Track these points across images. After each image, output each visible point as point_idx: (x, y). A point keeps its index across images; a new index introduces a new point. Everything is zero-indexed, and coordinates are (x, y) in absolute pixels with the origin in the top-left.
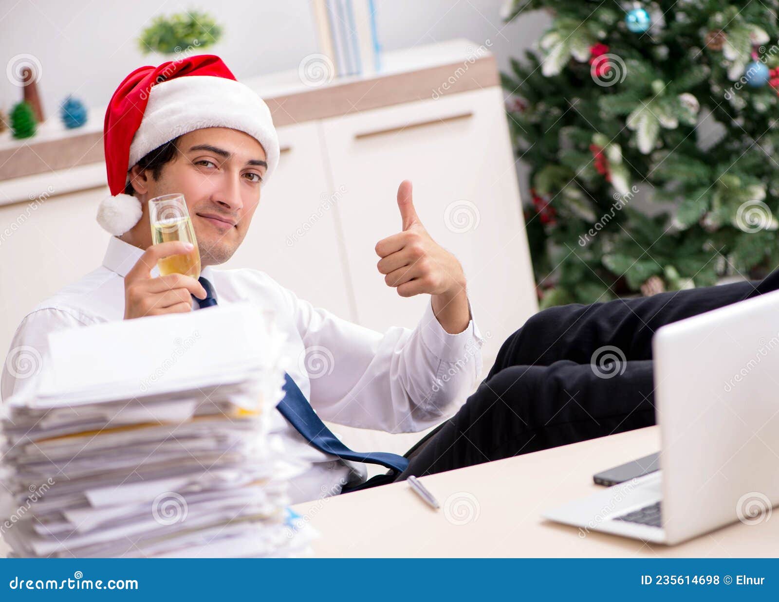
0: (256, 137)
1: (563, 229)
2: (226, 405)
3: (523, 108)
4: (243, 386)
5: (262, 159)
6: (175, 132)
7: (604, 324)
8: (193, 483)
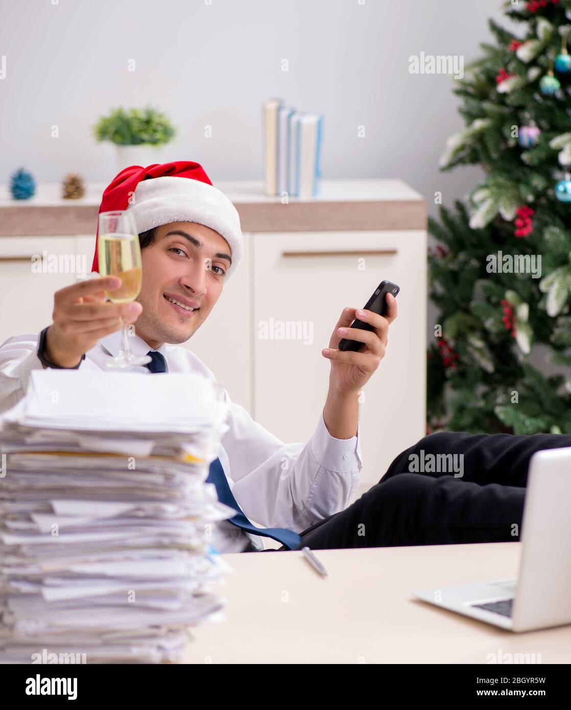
0: (224, 236)
1: (463, 375)
2: (178, 450)
3: (444, 255)
4: (195, 437)
5: (229, 254)
6: (154, 222)
7: (487, 453)
8: (138, 509)
